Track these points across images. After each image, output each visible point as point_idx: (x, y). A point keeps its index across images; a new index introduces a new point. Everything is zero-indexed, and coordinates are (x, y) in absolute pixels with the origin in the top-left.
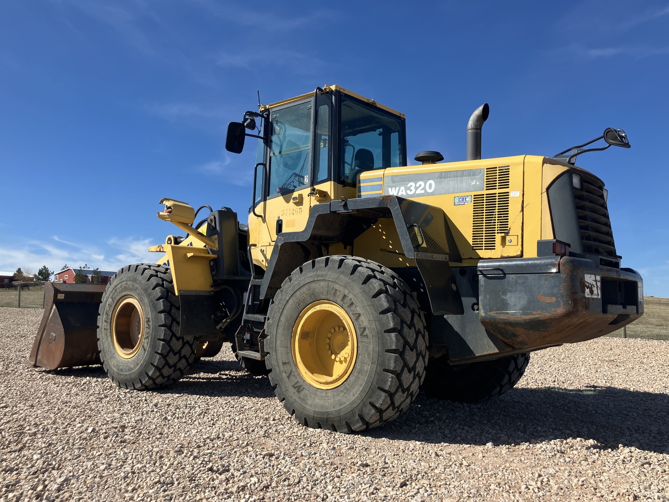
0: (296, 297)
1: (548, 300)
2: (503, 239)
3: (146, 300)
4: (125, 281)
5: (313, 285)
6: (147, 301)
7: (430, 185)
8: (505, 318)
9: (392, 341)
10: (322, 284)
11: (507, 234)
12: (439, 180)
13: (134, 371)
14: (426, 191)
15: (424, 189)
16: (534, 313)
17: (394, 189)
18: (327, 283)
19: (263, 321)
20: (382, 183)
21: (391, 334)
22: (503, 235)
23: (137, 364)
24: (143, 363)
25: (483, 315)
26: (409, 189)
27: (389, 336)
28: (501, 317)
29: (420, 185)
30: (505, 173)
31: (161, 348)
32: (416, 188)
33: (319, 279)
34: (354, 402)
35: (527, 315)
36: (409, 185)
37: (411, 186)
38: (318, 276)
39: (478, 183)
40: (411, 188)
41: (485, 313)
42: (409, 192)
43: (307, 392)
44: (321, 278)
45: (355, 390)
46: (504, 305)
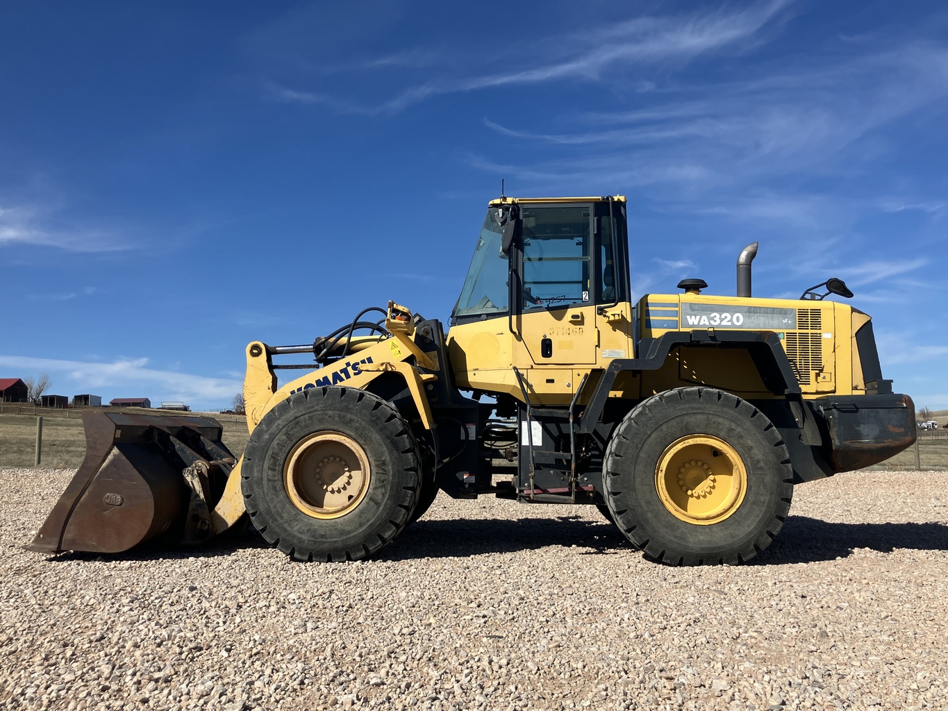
0: (661, 430)
1: (897, 430)
2: (818, 375)
3: (376, 437)
4: (321, 410)
5: (687, 419)
6: (378, 437)
7: (738, 318)
8: (859, 446)
9: (789, 471)
10: (700, 417)
11: (821, 371)
12: (747, 314)
13: (352, 535)
14: (732, 323)
15: (731, 320)
16: (886, 441)
17: (693, 317)
18: (705, 416)
19: (570, 458)
20: (677, 309)
21: (787, 464)
22: (817, 371)
23: (361, 525)
24: (375, 522)
25: (838, 444)
26: (712, 319)
27: (786, 467)
28: (855, 446)
29: (726, 317)
30: (816, 313)
31: (408, 499)
32: (722, 320)
33: (695, 411)
34: (750, 533)
35: (880, 443)
36: (712, 315)
37: (715, 316)
38: (693, 408)
39: (790, 322)
40: (715, 319)
41: (840, 442)
42: (712, 322)
43: (684, 530)
44: (698, 411)
45: (749, 521)
46: (858, 436)
